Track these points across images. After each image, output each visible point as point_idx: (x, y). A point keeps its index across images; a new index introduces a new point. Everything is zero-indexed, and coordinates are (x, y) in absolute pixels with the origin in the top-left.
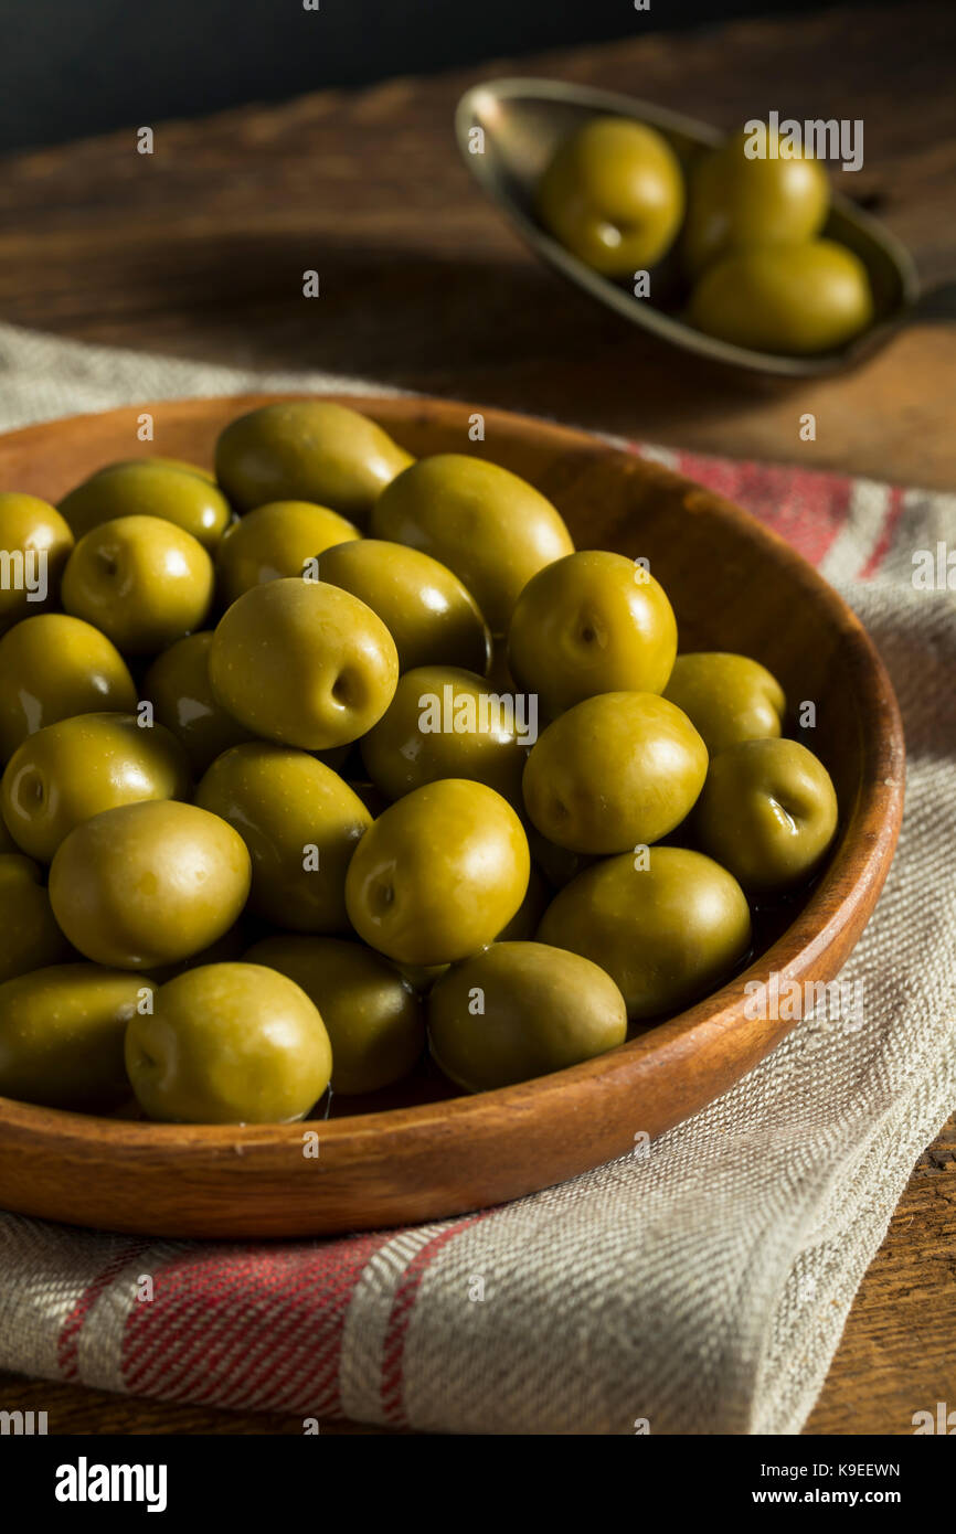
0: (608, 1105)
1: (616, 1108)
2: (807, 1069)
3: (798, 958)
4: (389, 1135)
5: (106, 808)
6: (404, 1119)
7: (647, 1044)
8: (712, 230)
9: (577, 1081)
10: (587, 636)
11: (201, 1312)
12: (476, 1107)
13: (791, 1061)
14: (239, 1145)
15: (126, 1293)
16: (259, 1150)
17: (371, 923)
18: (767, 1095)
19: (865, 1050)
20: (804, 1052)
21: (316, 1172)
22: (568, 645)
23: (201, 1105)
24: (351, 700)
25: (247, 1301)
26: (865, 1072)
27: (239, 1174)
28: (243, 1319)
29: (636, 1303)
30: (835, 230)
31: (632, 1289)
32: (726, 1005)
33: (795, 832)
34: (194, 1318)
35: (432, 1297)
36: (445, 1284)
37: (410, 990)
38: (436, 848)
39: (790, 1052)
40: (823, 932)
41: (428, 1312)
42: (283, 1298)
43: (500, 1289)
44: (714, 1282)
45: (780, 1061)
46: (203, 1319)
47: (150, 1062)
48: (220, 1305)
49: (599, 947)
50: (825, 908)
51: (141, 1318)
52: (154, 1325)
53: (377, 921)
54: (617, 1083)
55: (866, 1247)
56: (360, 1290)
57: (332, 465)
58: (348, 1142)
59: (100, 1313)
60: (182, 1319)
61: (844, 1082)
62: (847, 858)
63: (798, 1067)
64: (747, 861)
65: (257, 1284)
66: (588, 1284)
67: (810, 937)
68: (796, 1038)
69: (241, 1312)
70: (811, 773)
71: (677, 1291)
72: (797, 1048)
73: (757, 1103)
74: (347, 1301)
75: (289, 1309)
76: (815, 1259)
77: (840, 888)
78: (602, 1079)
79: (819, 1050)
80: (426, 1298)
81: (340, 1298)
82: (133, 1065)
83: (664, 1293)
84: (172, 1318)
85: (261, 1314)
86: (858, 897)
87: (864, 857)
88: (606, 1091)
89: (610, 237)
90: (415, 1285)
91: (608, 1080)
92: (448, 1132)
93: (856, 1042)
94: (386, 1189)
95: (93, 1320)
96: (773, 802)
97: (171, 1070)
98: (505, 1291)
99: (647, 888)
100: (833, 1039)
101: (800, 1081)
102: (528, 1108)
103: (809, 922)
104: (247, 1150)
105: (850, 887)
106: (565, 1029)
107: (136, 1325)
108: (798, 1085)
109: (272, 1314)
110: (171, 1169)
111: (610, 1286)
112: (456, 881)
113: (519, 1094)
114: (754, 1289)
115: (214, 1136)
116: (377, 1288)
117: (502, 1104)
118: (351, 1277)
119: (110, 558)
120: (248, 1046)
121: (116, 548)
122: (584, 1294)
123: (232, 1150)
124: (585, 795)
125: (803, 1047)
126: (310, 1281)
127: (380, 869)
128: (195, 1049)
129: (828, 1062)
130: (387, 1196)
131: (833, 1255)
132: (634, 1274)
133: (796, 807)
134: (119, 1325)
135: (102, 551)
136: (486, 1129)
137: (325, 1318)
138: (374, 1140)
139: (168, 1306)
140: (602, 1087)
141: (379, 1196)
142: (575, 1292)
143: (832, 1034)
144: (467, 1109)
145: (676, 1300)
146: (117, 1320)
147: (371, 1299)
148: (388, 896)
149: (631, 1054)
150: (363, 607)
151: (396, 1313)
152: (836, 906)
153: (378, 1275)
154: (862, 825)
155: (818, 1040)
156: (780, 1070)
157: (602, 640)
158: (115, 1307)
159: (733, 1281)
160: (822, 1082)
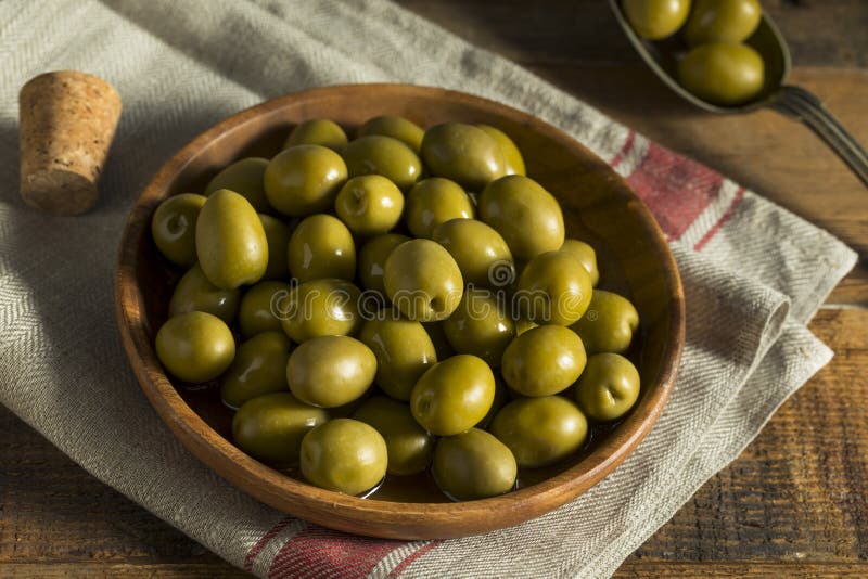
6: (404, 508)
12: (438, 510)
14: (336, 504)
15: (278, 545)
16: (344, 508)
17: (418, 413)
19: (623, 497)
26: (619, 509)
27: (332, 515)
33: (613, 405)
47: (309, 458)
49: (512, 440)
51: (281, 560)
59: (265, 551)
78: (494, 509)
87: (641, 423)
91: (496, 510)
93: (621, 491)
95: (261, 553)
96: (608, 392)
97: (316, 463)
100: (612, 486)
102: (459, 516)
104: (338, 507)
105: (629, 436)
107: (278, 562)
115: (327, 497)
119: (358, 196)
120: (349, 465)
121: (362, 192)
123: (332, 505)
127: (427, 394)
129: (606, 497)
134: (271, 560)
135: (355, 190)
143: (613, 484)
144: (434, 510)
146: (271, 557)
148: (427, 407)
152: (620, 446)
158: (272, 551)
160: (600, 506)
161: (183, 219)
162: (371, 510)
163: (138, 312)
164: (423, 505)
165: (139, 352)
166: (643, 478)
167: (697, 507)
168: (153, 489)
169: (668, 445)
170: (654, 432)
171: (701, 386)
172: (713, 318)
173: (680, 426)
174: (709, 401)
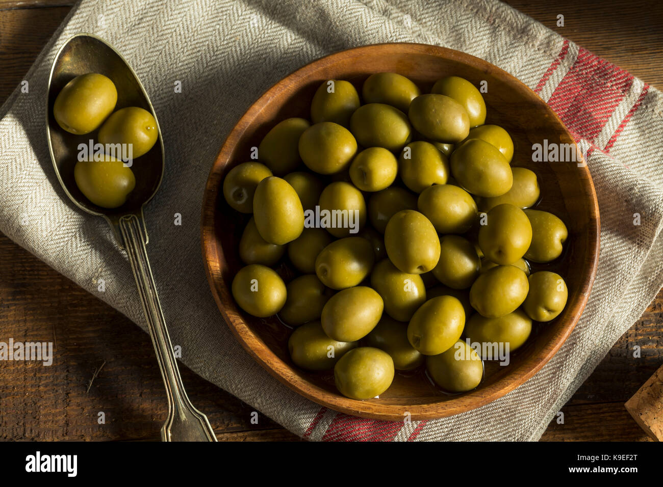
7: (483, 396)
149: (478, 399)
161: (244, 192)
162: (384, 414)
163: (218, 265)
165: (221, 299)
166: (573, 344)
168: (239, 386)
169: (590, 316)
171: (613, 265)
173: (599, 300)
174: (619, 277)
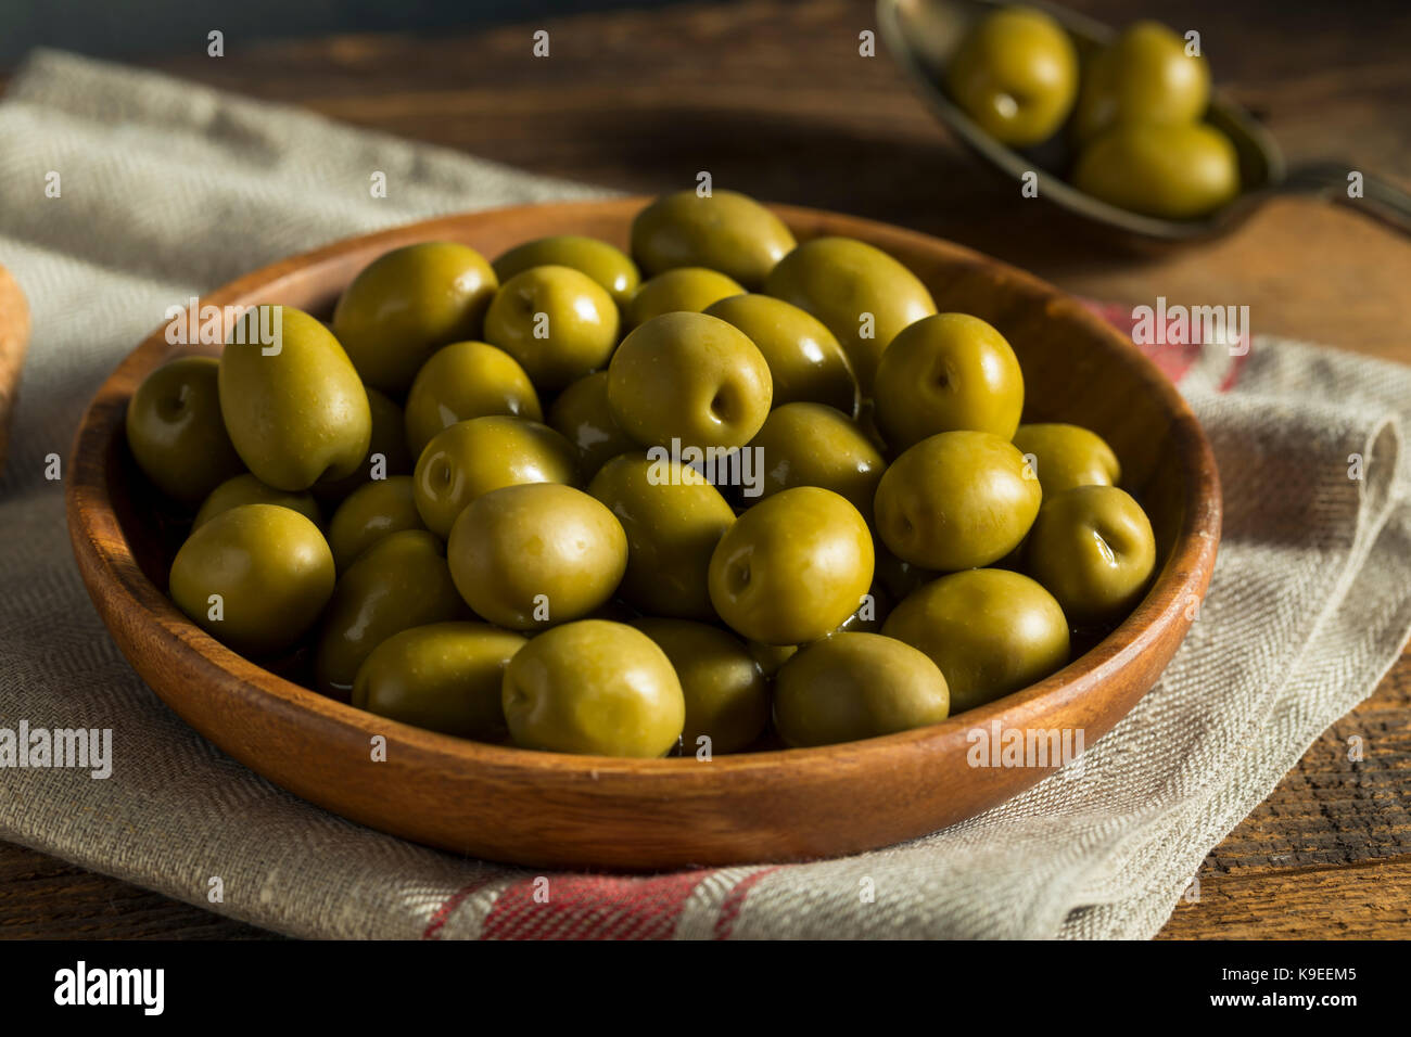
0: (926, 766)
1: (932, 772)
2: (1112, 779)
3: (1106, 664)
4: (729, 773)
5: (502, 486)
6: (742, 762)
7: (964, 720)
8: (1100, 112)
9: (899, 743)
10: (942, 381)
11: (550, 915)
12: (807, 756)
13: (1099, 772)
14: (595, 771)
15: (487, 898)
16: (613, 777)
17: (727, 600)
18: (1074, 796)
19: (1165, 768)
20: (1112, 766)
21: (661, 801)
22: (924, 388)
23: (565, 737)
24: (727, 416)
25: (591, 907)
26: (1163, 783)
27: (592, 796)
28: (587, 922)
29: (933, 923)
30: (1212, 117)
31: (931, 911)
32: (1038, 695)
33: (1114, 565)
34: (543, 921)
35: (754, 910)
36: (766, 900)
37: (761, 671)
38: (789, 536)
39: (1099, 766)
40: (1131, 645)
41: (749, 923)
42: (622, 906)
43: (814, 907)
44: (1003, 909)
45: (1089, 772)
46: (552, 921)
47: (523, 696)
48: (568, 910)
49: (931, 643)
50: (1135, 627)
51: (498, 919)
52: (509, 925)
53: (733, 599)
54: (934, 749)
55: (1149, 923)
56: (692, 903)
57: (733, 244)
58: (691, 776)
59: (462, 912)
60: (534, 920)
61: (1144, 790)
62: (1159, 590)
63: (1104, 777)
64: (1070, 589)
65: (602, 895)
66: (892, 905)
67: (1118, 648)
68: (1105, 756)
69: (586, 916)
70: (1131, 514)
71: (970, 914)
72: (1105, 764)
73: (1064, 802)
74: (679, 911)
75: (628, 915)
76: (1102, 926)
77: (1150, 613)
78: (921, 744)
79: (1126, 765)
80: (749, 911)
81: (673, 907)
82: (509, 700)
83: (958, 915)
84: (525, 920)
85: (603, 918)
86: (1166, 622)
87: (1174, 591)
88: (924, 755)
89: (1005, 108)
90: (739, 899)
91: (926, 745)
92: (780, 775)
93: (1159, 761)
94: (722, 825)
95: (455, 918)
96: (1096, 535)
97: (541, 702)
98: (819, 908)
99: (978, 600)
100: (1138, 758)
101: (1106, 787)
102: (853, 762)
103: (1119, 637)
104: (602, 776)
105: (1159, 612)
106: (892, 702)
107: (492, 924)
108: (1103, 790)
109: (612, 919)
110: (533, 789)
111: (912, 907)
112: (807, 565)
113: (847, 750)
114: (1036, 915)
115: (573, 763)
116: (707, 901)
117: (830, 756)
118: (685, 892)
119: (529, 298)
120: (610, 687)
121: (535, 291)
122: (888, 913)
123: (588, 774)
124: (928, 511)
125: (1111, 763)
126: (647, 894)
127: (739, 554)
128: (562, 686)
129: (1131, 775)
130: (721, 832)
131: (1118, 923)
132: (932, 899)
133: (1117, 543)
134: (478, 924)
135: (523, 292)
136: (814, 776)
137: (659, 924)
138: (714, 777)
139: (521, 909)
140: (920, 751)
141: (714, 830)
142: (880, 911)
143: (1138, 755)
144: (798, 757)
145: (968, 921)
146: (476, 919)
147: (700, 910)
148: (745, 576)
149: (948, 727)
150: (743, 336)
151: (721, 922)
153: (708, 891)
154: (1175, 566)
155: (1125, 758)
156: (1088, 779)
157: (954, 384)
158: (475, 908)
159: (1020, 909)
160: (1124, 789)
163: (124, 548)
164: (778, 755)
166: (1196, 737)
167: (1315, 786)
169: (1231, 683)
170: (1196, 672)
171: (1264, 592)
172: (1256, 483)
173: (1244, 654)
174: (1287, 614)
